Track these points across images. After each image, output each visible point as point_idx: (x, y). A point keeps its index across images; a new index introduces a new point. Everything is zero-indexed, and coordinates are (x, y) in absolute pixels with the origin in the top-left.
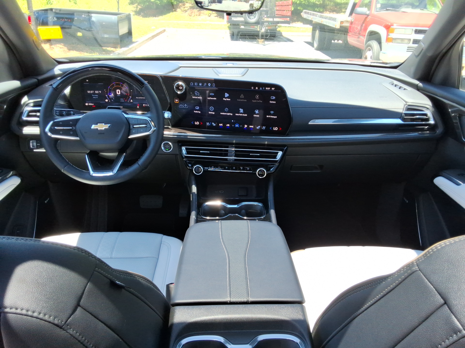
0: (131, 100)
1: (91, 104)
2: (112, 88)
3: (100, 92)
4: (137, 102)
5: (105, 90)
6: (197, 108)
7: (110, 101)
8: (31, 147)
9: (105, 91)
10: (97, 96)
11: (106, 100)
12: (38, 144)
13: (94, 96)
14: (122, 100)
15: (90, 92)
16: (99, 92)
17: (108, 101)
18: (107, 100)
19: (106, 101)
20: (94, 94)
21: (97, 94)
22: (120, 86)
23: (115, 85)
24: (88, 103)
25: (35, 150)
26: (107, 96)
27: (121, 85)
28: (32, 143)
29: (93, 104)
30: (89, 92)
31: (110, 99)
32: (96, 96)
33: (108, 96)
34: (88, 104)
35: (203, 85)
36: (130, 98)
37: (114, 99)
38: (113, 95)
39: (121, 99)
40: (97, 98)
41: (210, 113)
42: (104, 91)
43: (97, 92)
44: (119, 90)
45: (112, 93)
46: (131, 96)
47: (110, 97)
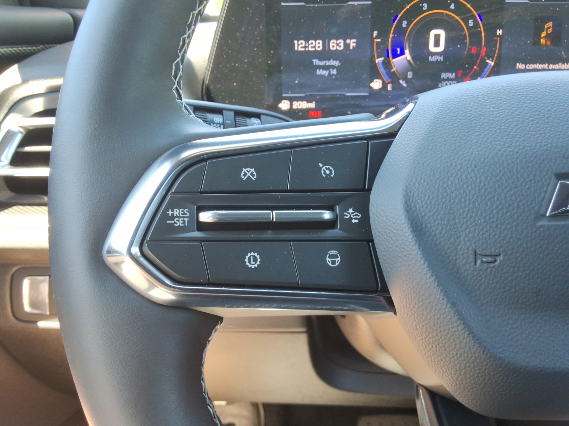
1: (304, 105)
2: (408, 25)
3: (352, 43)
5: (375, 33)
7: (389, 87)
8: (27, 308)
9: (377, 37)
10: (333, 67)
11: (372, 85)
13: (320, 67)
14: (448, 80)
15: (305, 47)
16: (345, 43)
17: (385, 86)
18: (377, 85)
19: (371, 88)
20: (326, 54)
21: (335, 55)
22: (451, 11)
23: (425, 6)
24: (291, 100)
25: (42, 324)
26: (384, 62)
27: (452, 7)
28: (34, 287)
29: (312, 105)
30: (299, 45)
31: (394, 77)
32: (332, 62)
33: (387, 64)
34: (291, 105)
36: (488, 66)
37: (410, 75)
38: (409, 58)
39: (444, 75)
40: (334, 72)
42: (372, 39)
43: (338, 45)
44: (442, 33)
45: (406, 49)
46: (492, 61)
47: (395, 67)
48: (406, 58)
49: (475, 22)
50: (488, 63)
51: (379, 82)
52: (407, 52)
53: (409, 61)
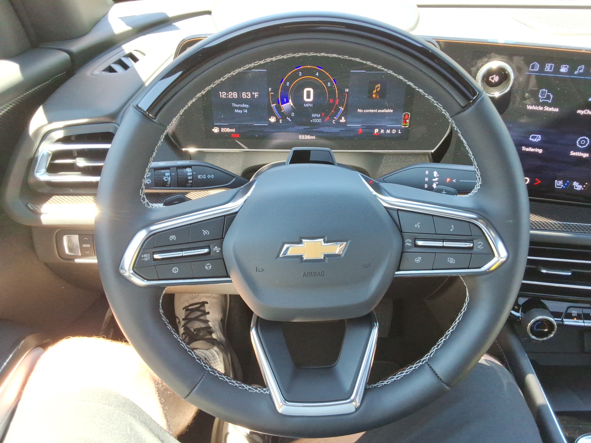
0: (343, 118)
1: (228, 130)
2: (291, 84)
3: (256, 95)
4: (358, 123)
5: (270, 89)
6: (535, 140)
7: (281, 121)
8: (67, 251)
9: (271, 92)
10: (245, 108)
11: (270, 119)
12: (84, 246)
13: (237, 108)
14: (316, 118)
15: (226, 96)
16: (251, 94)
17: (278, 120)
18: (273, 120)
19: (270, 121)
20: (240, 100)
21: (246, 101)
22: (316, 77)
23: (300, 74)
24: (220, 127)
26: (276, 106)
27: (317, 74)
28: (69, 241)
29: (233, 130)
30: (223, 95)
31: (283, 116)
32: (244, 105)
33: (279, 109)
34: (220, 130)
35: (571, 71)
36: (340, 111)
37: (293, 114)
38: (292, 104)
39: (313, 115)
40: (246, 111)
41: (573, 153)
42: (269, 92)
43: (247, 95)
44: (311, 90)
45: (290, 99)
46: (343, 107)
47: (283, 110)
48: (290, 104)
49: (332, 84)
50: (340, 109)
51: (274, 118)
52: (290, 101)
53: (292, 106)
